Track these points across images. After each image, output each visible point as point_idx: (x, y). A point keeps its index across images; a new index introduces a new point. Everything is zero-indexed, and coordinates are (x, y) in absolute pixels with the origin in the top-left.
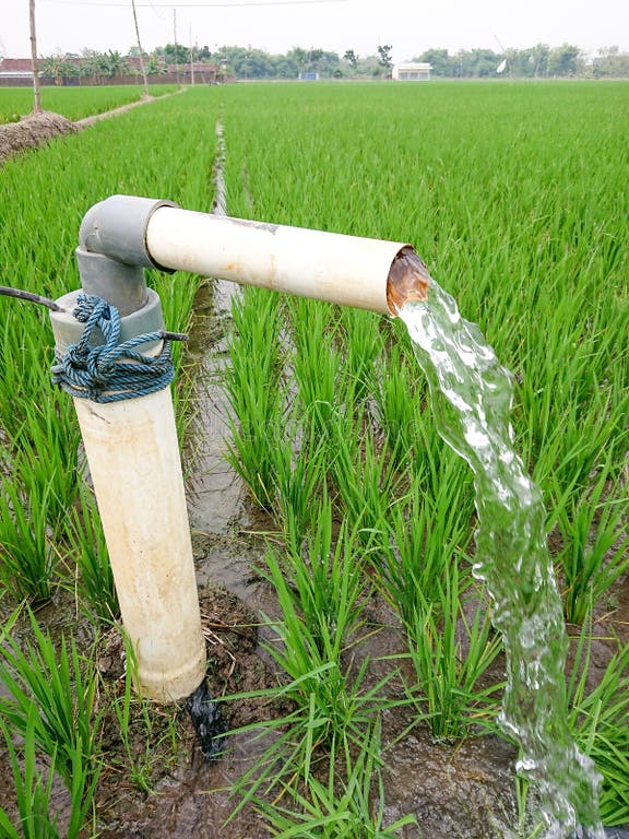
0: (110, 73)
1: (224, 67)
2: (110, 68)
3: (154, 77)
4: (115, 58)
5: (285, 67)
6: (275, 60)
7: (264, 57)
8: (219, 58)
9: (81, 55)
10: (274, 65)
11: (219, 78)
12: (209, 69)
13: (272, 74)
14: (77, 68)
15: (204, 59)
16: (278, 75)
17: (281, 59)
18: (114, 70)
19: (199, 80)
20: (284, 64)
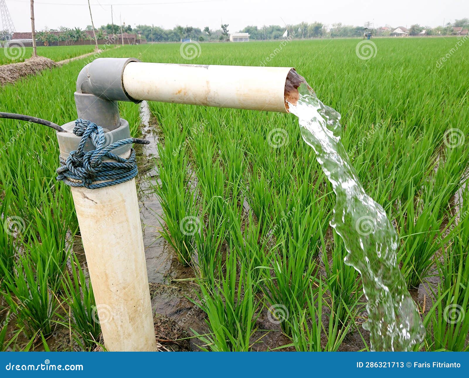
0: (76, 39)
1: (140, 36)
2: (76, 36)
3: (101, 41)
4: (78, 31)
5: (173, 36)
6: (168, 32)
7: (161, 31)
8: (137, 31)
9: (59, 30)
10: (167, 35)
11: (138, 41)
12: (131, 37)
13: (166, 39)
14: (56, 37)
15: (128, 31)
16: (170, 40)
17: (171, 32)
18: (78, 38)
19: (126, 42)
20: (172, 34)
